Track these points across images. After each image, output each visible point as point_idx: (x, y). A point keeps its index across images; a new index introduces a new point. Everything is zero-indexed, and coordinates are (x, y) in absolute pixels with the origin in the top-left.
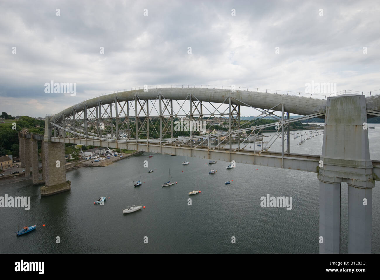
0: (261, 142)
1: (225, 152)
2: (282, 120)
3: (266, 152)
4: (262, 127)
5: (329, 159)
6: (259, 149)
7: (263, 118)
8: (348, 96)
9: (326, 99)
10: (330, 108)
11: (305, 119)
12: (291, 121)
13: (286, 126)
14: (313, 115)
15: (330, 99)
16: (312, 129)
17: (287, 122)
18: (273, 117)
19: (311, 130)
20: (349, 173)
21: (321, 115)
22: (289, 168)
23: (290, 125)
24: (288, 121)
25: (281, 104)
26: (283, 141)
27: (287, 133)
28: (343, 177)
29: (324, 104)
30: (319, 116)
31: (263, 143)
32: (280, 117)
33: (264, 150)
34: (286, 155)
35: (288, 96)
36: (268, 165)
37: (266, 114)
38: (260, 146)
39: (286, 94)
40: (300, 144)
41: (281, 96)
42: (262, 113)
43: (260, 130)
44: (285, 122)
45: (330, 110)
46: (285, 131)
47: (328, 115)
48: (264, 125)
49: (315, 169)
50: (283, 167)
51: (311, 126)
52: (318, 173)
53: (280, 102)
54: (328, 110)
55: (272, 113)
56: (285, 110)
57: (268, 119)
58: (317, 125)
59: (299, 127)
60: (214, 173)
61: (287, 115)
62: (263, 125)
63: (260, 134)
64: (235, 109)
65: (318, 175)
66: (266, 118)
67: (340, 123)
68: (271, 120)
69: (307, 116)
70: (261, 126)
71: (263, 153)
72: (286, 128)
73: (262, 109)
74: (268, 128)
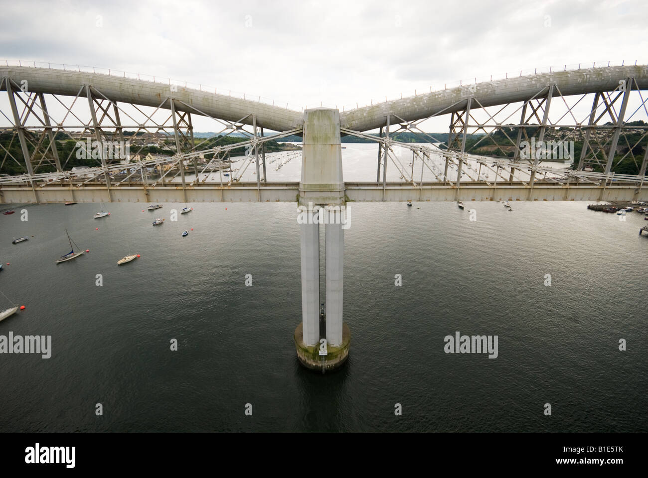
0: (229, 169)
1: (174, 188)
2: (255, 137)
3: (237, 183)
4: (228, 148)
5: (308, 184)
6: (227, 180)
7: (228, 136)
8: (325, 110)
9: (303, 112)
10: (308, 123)
11: (281, 136)
12: (265, 139)
13: (260, 147)
14: (290, 131)
15: (307, 112)
16: (289, 150)
17: (261, 140)
18: (242, 133)
19: (287, 152)
20: (327, 198)
21: (299, 132)
22: (268, 201)
23: (264, 144)
24: (263, 139)
25: (251, 115)
26: (258, 166)
27: (262, 155)
28: (321, 203)
29: (301, 118)
30: (296, 132)
31: (231, 171)
32: (251, 134)
33: (235, 181)
34: (262, 184)
35: (259, 104)
36: (241, 200)
37: (232, 128)
38: (227, 175)
39: (256, 100)
40: (277, 170)
41: (250, 102)
42: (226, 127)
43: (226, 153)
44: (259, 140)
45: (308, 126)
46: (259, 153)
47: (306, 132)
48: (231, 145)
49: (295, 199)
50: (260, 200)
51: (288, 146)
52: (298, 202)
53: (250, 112)
54: (305, 126)
55: (239, 128)
56: (258, 124)
57: (235, 136)
58: (294, 145)
59: (274, 147)
60: (161, 224)
61: (260, 132)
62: (229, 145)
63: (225, 159)
64: (182, 118)
65: (298, 204)
66: (231, 136)
67: (317, 142)
68: (239, 138)
69: (284, 132)
70: (226, 146)
71: (233, 184)
72: (261, 149)
73: (226, 120)
74: (235, 149)
